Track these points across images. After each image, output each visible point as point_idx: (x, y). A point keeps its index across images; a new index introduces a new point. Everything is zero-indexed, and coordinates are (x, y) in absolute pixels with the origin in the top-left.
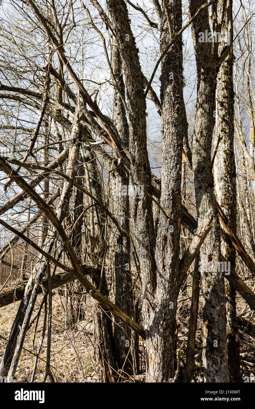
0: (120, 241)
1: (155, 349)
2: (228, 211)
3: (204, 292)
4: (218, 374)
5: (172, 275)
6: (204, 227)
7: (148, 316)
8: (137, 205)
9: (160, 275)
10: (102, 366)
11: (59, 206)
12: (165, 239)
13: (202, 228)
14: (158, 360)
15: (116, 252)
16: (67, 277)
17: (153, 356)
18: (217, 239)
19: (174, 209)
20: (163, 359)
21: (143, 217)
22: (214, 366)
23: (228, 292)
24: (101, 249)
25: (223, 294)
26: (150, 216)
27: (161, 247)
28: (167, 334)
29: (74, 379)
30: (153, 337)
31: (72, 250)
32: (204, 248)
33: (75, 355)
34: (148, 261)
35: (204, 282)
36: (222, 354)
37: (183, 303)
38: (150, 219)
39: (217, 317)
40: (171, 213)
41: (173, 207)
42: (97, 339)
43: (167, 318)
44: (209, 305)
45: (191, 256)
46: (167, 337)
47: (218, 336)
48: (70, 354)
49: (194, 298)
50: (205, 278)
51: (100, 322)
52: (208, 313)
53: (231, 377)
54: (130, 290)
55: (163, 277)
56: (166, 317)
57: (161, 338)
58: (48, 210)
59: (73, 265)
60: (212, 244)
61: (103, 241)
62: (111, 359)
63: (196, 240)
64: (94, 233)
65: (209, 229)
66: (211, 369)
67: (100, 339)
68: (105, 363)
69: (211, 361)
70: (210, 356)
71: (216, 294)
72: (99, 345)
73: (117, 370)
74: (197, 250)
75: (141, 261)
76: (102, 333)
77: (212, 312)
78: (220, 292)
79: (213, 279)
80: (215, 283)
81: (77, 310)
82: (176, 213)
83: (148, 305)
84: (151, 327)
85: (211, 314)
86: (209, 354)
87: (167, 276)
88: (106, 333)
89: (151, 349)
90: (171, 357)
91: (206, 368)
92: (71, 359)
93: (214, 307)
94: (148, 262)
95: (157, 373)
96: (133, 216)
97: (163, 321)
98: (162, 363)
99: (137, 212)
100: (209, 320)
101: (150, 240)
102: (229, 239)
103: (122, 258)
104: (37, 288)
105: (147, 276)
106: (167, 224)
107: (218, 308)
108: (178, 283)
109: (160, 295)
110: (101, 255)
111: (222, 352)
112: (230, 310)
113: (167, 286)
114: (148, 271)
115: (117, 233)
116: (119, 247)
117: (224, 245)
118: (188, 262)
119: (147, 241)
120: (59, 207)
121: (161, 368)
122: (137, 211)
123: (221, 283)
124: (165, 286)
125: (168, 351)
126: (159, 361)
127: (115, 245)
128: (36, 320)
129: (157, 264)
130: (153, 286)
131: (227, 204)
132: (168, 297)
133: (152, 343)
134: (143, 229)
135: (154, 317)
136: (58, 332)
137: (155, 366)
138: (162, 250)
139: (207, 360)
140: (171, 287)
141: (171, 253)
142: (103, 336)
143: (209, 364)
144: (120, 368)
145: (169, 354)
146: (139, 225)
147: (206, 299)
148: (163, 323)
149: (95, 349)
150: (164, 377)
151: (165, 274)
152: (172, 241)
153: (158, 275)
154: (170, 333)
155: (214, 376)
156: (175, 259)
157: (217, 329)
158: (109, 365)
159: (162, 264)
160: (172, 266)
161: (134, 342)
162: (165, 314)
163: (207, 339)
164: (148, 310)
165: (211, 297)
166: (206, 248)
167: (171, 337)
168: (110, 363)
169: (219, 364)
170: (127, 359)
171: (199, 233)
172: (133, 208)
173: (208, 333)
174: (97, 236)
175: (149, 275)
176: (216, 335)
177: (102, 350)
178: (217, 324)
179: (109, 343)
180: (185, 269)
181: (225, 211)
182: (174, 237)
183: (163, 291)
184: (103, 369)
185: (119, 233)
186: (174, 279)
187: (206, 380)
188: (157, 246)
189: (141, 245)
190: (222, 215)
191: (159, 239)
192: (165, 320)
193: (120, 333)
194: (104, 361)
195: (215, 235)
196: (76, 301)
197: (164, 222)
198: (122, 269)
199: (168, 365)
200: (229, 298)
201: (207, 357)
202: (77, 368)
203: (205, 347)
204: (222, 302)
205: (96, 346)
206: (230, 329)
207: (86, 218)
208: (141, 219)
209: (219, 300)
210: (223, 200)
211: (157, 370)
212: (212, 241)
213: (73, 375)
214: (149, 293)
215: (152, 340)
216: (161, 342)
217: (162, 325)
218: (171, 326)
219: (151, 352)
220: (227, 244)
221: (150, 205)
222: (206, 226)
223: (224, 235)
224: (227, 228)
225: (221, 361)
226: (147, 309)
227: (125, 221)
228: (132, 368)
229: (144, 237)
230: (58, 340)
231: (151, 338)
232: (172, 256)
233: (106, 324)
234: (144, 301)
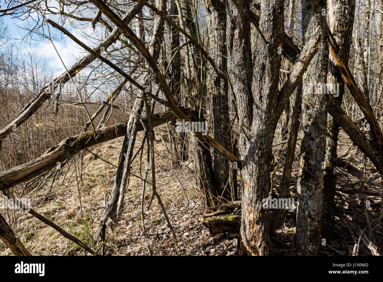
0: (217, 83)
1: (250, 175)
2: (341, 39)
3: (304, 125)
4: (311, 198)
5: (269, 106)
6: (309, 49)
7: (244, 149)
8: (233, 35)
9: (257, 107)
10: (204, 193)
11: (151, 44)
12: (263, 67)
13: (306, 51)
14: (252, 184)
15: (214, 95)
16: (166, 116)
17: (248, 181)
18: (323, 69)
19: (275, 32)
20: (258, 184)
21: (240, 48)
22: (308, 192)
23: (331, 128)
24: (198, 92)
25: (324, 126)
26: (248, 47)
27: (259, 77)
28: (263, 162)
29: (181, 204)
30: (248, 165)
31: (164, 82)
32: (308, 79)
33: (181, 187)
34: (245, 95)
35: (304, 116)
36: (317, 182)
37: (282, 146)
38: (248, 50)
39: (315, 149)
40: (271, 38)
41: (274, 29)
42: (198, 172)
43: (263, 148)
44: (308, 138)
45: (291, 86)
46: (262, 164)
47: (315, 166)
48: (176, 186)
49: (292, 132)
50: (306, 111)
51: (200, 158)
52: (306, 145)
53: (324, 204)
54: (228, 130)
55: (259, 109)
56: (261, 146)
57: (256, 166)
58: (135, 39)
59: (167, 97)
60: (317, 74)
61: (200, 83)
62: (211, 188)
63: (299, 66)
64: (190, 76)
65: (315, 52)
66: (305, 194)
67: (200, 172)
68: (206, 191)
69: (306, 188)
70: (304, 183)
71: (317, 127)
72: (200, 177)
73: (217, 197)
74: (299, 78)
75: (238, 96)
76: (203, 167)
77: (311, 144)
78: (322, 124)
79: (315, 111)
80: (316, 116)
81: (181, 153)
82: (277, 37)
83: (244, 139)
84: (246, 157)
85: (309, 146)
86: (303, 182)
87: (264, 107)
88: (206, 167)
89: (246, 175)
90: (266, 183)
91: (300, 194)
92: (178, 190)
93: (313, 139)
94: (245, 97)
95: (251, 195)
96: (229, 47)
97: (258, 150)
98: (256, 187)
99: (232, 42)
100: (306, 152)
101: (247, 74)
102: (339, 71)
103: (220, 100)
104: (137, 122)
105: (244, 111)
106: (266, 51)
107: (317, 140)
108: (276, 115)
109: (256, 126)
110: (199, 97)
111: (318, 180)
112: (331, 145)
113: (263, 117)
114: (244, 105)
115: (214, 75)
116: (217, 89)
117: (331, 80)
118: (288, 93)
119: (243, 75)
120: (151, 46)
121: (255, 191)
122: (234, 42)
123: (323, 116)
124: (261, 117)
125: (263, 177)
126: (254, 185)
127: (212, 88)
128: (140, 152)
129: (254, 96)
130: (250, 120)
131: (341, 32)
132: (264, 128)
133: (248, 170)
134: (240, 62)
135: (249, 147)
136: (165, 171)
137: (250, 189)
138: (259, 80)
139: (302, 187)
140: (268, 118)
141: (269, 83)
142: (203, 170)
143: (303, 190)
144: (220, 195)
145: (263, 179)
146: (235, 58)
147: (305, 132)
148: (258, 152)
149: (197, 180)
150: (259, 198)
151: (262, 105)
152: (271, 69)
153: (254, 107)
154: (265, 161)
155: (307, 200)
156: (273, 88)
157: (314, 160)
158: (209, 193)
159: (259, 95)
160: (270, 96)
161: (232, 175)
162: (261, 144)
163: (303, 169)
164: (245, 143)
165: (311, 130)
166: (310, 80)
167: (266, 165)
168: (210, 192)
169: (313, 191)
170: (226, 189)
171: (302, 58)
172: (228, 39)
173: (305, 164)
174: (194, 78)
175: (246, 110)
176: (313, 165)
177: (203, 181)
178: (314, 155)
179: (209, 175)
180: (284, 101)
181: (337, 40)
182: (273, 65)
183: (259, 122)
184: (204, 196)
185: (216, 75)
186: (271, 111)
187: (299, 203)
188: (254, 77)
189: (238, 80)
190: (333, 43)
191: (257, 68)
192: (260, 149)
193: (219, 168)
194: (205, 190)
195: (322, 64)
196: (179, 145)
197: (262, 49)
198: (220, 111)
199: (262, 189)
200: (331, 134)
201: (301, 183)
202: (183, 197)
203: (300, 176)
204: (322, 134)
205: (197, 177)
206: (329, 162)
207: (184, 67)
208: (237, 50)
209: (319, 132)
210: (336, 27)
211: (251, 193)
212: (317, 71)
213: (180, 201)
214: (246, 127)
215: (247, 168)
216: (256, 169)
217: (257, 154)
218: (267, 156)
219: (246, 177)
220: (335, 78)
221: (248, 34)
222: (312, 48)
223: (332, 68)
224: (337, 58)
225: (316, 188)
226: (243, 142)
227: (223, 61)
228: (230, 196)
229: (240, 70)
230: (166, 177)
231: (246, 166)
232: (270, 86)
233: (205, 160)
234: (240, 135)
